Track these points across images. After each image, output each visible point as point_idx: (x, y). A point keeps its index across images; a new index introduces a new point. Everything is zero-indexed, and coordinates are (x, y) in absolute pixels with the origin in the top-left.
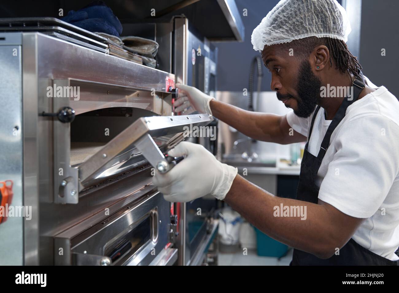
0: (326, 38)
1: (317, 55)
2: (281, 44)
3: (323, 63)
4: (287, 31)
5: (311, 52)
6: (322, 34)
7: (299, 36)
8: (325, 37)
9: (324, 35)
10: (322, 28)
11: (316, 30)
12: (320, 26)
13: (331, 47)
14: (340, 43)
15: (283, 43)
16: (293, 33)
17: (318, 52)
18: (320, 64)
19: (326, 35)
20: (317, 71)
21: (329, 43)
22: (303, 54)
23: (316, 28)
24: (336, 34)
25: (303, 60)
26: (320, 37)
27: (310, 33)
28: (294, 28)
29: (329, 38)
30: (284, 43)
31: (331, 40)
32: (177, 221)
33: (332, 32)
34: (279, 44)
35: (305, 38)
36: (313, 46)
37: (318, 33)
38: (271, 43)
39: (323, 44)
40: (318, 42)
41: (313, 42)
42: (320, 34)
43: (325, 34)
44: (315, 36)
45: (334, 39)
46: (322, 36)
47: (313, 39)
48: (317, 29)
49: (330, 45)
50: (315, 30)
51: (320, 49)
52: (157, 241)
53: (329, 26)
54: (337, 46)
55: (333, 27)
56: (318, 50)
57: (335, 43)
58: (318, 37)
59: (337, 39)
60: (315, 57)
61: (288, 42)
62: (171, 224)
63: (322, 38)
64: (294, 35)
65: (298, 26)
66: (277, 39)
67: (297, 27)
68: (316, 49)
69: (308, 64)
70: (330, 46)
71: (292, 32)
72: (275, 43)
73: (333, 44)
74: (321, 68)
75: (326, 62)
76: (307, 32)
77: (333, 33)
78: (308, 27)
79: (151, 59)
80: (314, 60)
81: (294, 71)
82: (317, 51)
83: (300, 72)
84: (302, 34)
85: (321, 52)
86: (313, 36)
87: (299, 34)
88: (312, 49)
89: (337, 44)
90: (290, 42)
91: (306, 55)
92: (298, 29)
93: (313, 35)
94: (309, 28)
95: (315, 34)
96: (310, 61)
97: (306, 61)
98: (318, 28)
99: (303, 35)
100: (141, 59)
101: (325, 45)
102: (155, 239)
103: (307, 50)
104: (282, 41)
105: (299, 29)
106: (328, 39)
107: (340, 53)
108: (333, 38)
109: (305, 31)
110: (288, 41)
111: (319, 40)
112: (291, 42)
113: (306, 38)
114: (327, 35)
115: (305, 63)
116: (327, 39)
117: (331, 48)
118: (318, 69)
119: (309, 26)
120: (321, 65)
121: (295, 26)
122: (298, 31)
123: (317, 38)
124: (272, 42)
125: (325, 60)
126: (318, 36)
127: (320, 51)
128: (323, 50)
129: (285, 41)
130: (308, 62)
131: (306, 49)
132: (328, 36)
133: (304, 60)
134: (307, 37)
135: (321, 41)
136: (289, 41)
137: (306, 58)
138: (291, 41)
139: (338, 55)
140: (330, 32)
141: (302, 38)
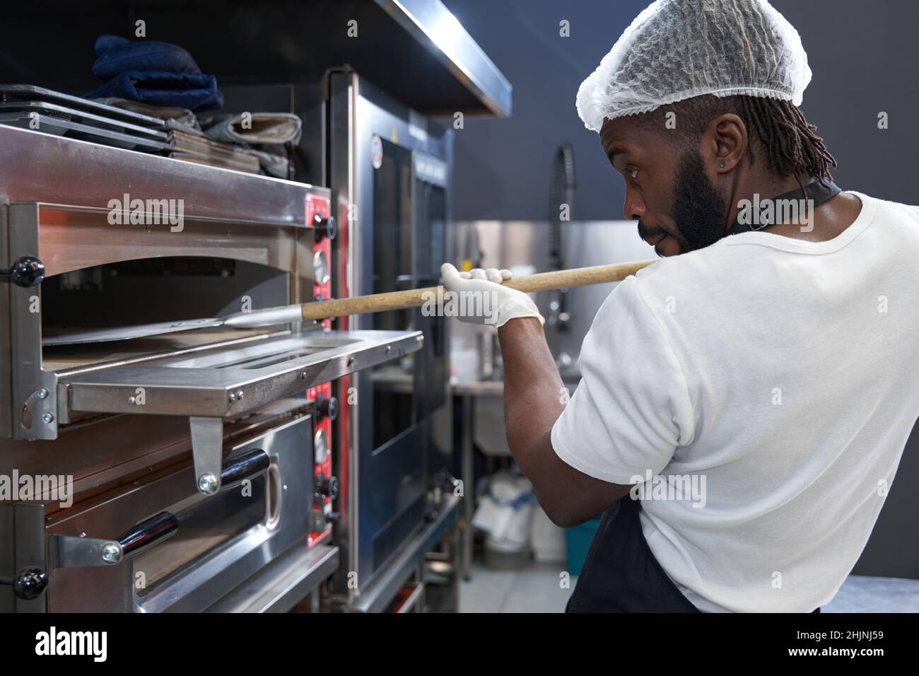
0: (740, 97)
1: (718, 137)
2: (634, 114)
3: (732, 154)
4: (645, 84)
5: (703, 131)
6: (728, 87)
7: (672, 96)
8: (736, 94)
9: (732, 91)
10: (728, 73)
11: (714, 79)
12: (722, 70)
13: (753, 117)
14: (774, 106)
15: (637, 113)
16: (658, 88)
17: (720, 130)
18: (726, 158)
19: (738, 90)
20: (720, 173)
21: (746, 107)
22: (686, 138)
23: (712, 75)
24: (763, 85)
25: (686, 150)
26: (723, 95)
27: (697, 86)
28: (662, 77)
29: (747, 96)
30: (641, 113)
31: (750, 101)
32: (335, 488)
33: (753, 83)
34: (631, 115)
35: (686, 100)
36: (707, 116)
37: (718, 86)
38: (614, 113)
39: (730, 110)
40: (718, 108)
41: (706, 108)
42: (722, 88)
43: (736, 88)
44: (711, 94)
45: (760, 99)
46: (729, 93)
47: (707, 102)
48: (716, 76)
49: (748, 113)
50: (710, 81)
51: (724, 124)
52: (277, 527)
53: (744, 68)
54: (767, 115)
55: (756, 71)
56: (720, 126)
57: (763, 107)
58: (717, 95)
59: (768, 97)
60: (715, 143)
61: (648, 112)
62: (317, 494)
63: (728, 98)
64: (660, 95)
65: (670, 72)
66: (627, 104)
67: (669, 74)
68: (715, 123)
69: (696, 160)
70: (749, 115)
71: (656, 87)
72: (622, 114)
73: (757, 109)
74: (727, 168)
75: (739, 152)
76: (690, 85)
77: (756, 84)
78: (693, 74)
79: (277, 159)
80: (713, 149)
81: (667, 175)
82: (718, 126)
83: (678, 177)
84: (679, 90)
85: (725, 130)
86: (706, 95)
87: (673, 91)
88: (704, 124)
89: (767, 110)
90: (653, 110)
91: (692, 138)
92: (670, 80)
93: (704, 92)
94: (696, 77)
95: (709, 88)
96: (701, 152)
97: (691, 152)
98: (719, 74)
99: (681, 93)
100: (254, 159)
101: (737, 114)
102: (271, 523)
103: (693, 127)
104: (637, 110)
105: (672, 79)
106: (744, 98)
107: (775, 131)
108: (756, 95)
109: (685, 84)
110: (648, 109)
111: (722, 102)
112: (656, 110)
113: (689, 99)
114: (741, 91)
115: (690, 157)
116: (742, 99)
117: (750, 120)
118: (721, 170)
119: (697, 72)
120: (729, 160)
121: (664, 72)
122: (670, 85)
123: (716, 97)
124: (616, 110)
125: (738, 148)
126: (719, 93)
127: (725, 127)
128: (733, 125)
129: (643, 109)
130: (697, 154)
131: (691, 125)
132: (743, 93)
133: (688, 149)
134: (691, 97)
135: (726, 104)
136: (650, 108)
137: (692, 146)
138: (655, 108)
139: (772, 136)
140: (747, 81)
141: (679, 100)
